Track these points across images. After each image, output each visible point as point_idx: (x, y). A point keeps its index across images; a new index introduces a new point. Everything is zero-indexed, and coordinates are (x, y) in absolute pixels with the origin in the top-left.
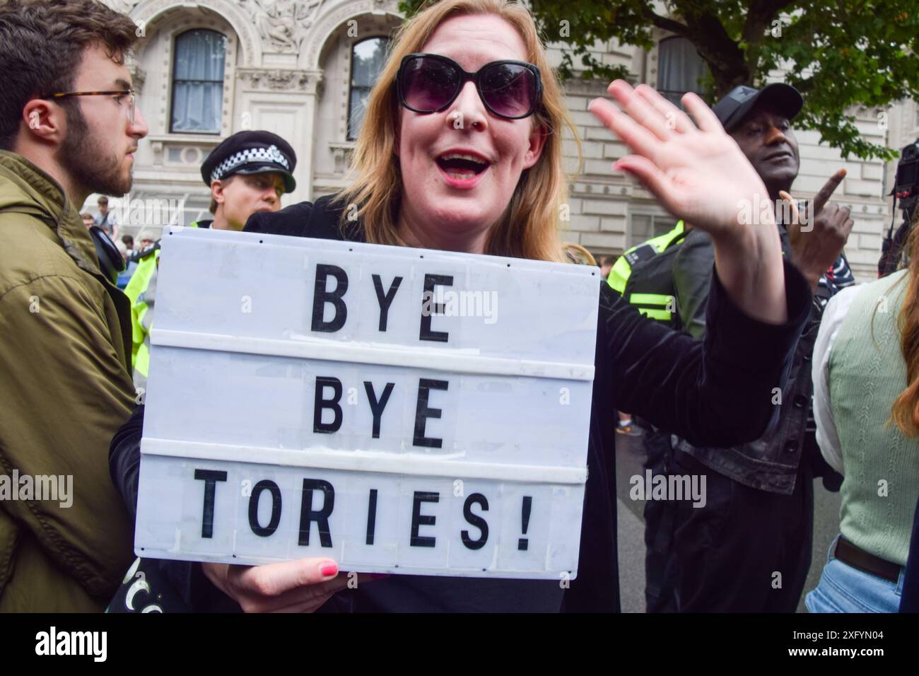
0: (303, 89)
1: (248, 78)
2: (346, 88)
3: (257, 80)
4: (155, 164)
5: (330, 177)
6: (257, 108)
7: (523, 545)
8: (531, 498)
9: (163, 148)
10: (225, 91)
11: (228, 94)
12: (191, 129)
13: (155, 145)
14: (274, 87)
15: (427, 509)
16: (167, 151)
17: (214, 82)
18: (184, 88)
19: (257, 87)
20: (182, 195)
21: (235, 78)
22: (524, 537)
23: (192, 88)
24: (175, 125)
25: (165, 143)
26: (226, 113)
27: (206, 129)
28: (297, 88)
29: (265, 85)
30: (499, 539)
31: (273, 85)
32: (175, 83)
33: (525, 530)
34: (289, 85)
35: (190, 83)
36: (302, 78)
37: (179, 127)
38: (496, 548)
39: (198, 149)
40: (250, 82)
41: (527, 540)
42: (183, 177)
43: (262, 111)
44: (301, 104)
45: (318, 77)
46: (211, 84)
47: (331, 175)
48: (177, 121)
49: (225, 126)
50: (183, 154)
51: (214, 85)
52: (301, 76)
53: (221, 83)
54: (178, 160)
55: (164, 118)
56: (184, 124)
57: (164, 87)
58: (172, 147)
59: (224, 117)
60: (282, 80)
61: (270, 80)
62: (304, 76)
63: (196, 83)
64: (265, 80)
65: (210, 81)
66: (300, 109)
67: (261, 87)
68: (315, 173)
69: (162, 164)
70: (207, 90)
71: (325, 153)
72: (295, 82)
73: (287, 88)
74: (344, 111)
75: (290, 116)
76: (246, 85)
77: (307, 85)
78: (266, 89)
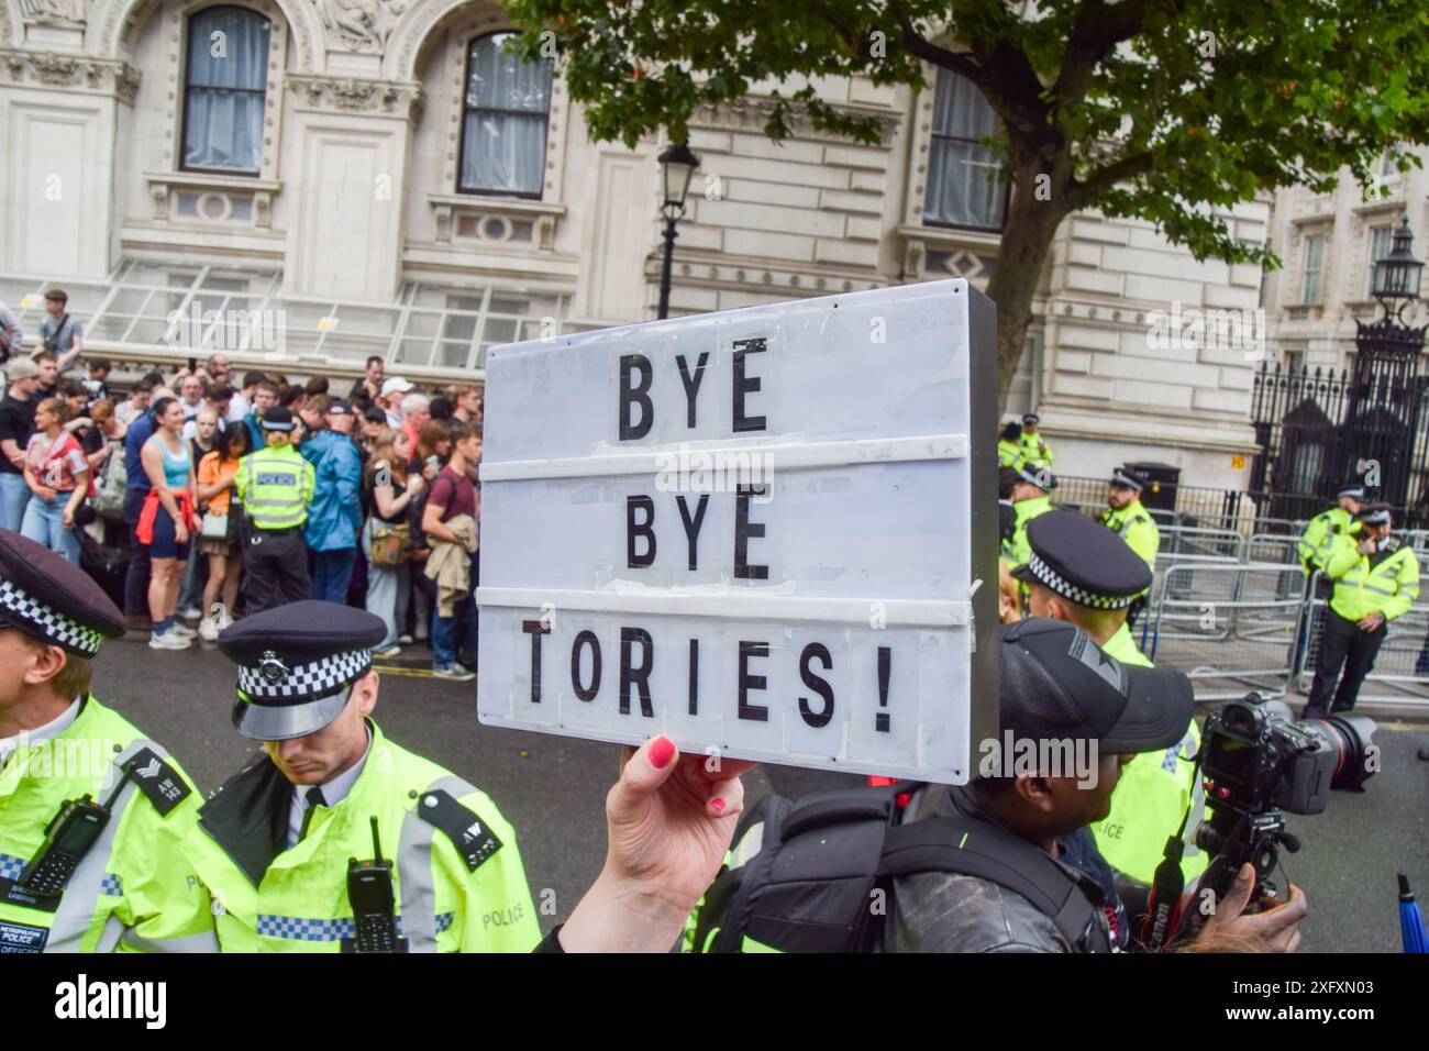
0: (390, 111)
1: (304, 90)
2: (457, 110)
3: (317, 93)
4: (156, 218)
5: (429, 246)
6: (316, 138)
7: (883, 723)
8: (889, 649)
9: (169, 194)
10: (267, 108)
11: (272, 113)
12: (214, 163)
13: (155, 189)
14: (345, 106)
15: (756, 666)
16: (175, 199)
17: (252, 92)
18: (204, 100)
19: (318, 106)
20: (199, 267)
21: (284, 89)
22: (883, 710)
23: (215, 100)
24: (189, 157)
25: (172, 186)
26: (268, 142)
27: (238, 165)
28: (380, 109)
29: (329, 102)
30: (849, 714)
31: (341, 103)
32: (189, 90)
33: (883, 702)
34: (367, 103)
35: (212, 92)
36: (387, 93)
37: (195, 160)
38: (846, 725)
39: (225, 198)
40: (307, 97)
41: (887, 716)
42: (200, 241)
43: (325, 142)
44: (387, 134)
45: (413, 92)
46: (246, 94)
47: (431, 244)
48: (192, 150)
49: (267, 163)
50: (200, 204)
51: (252, 97)
52: (385, 90)
53: (261, 94)
54: (194, 213)
55: (171, 146)
56: (202, 157)
57: (171, 96)
58: (182, 191)
59: (265, 148)
60: (356, 96)
61: (337, 95)
62: (391, 90)
63: (222, 92)
64: (330, 94)
65: (244, 90)
66: (384, 142)
67: (323, 105)
68: (406, 241)
69: (167, 219)
70: (240, 105)
71: (421, 209)
72: (378, 99)
73: (364, 108)
74: (453, 147)
75: (367, 151)
76: (299, 101)
77: (396, 105)
78: (332, 109)
